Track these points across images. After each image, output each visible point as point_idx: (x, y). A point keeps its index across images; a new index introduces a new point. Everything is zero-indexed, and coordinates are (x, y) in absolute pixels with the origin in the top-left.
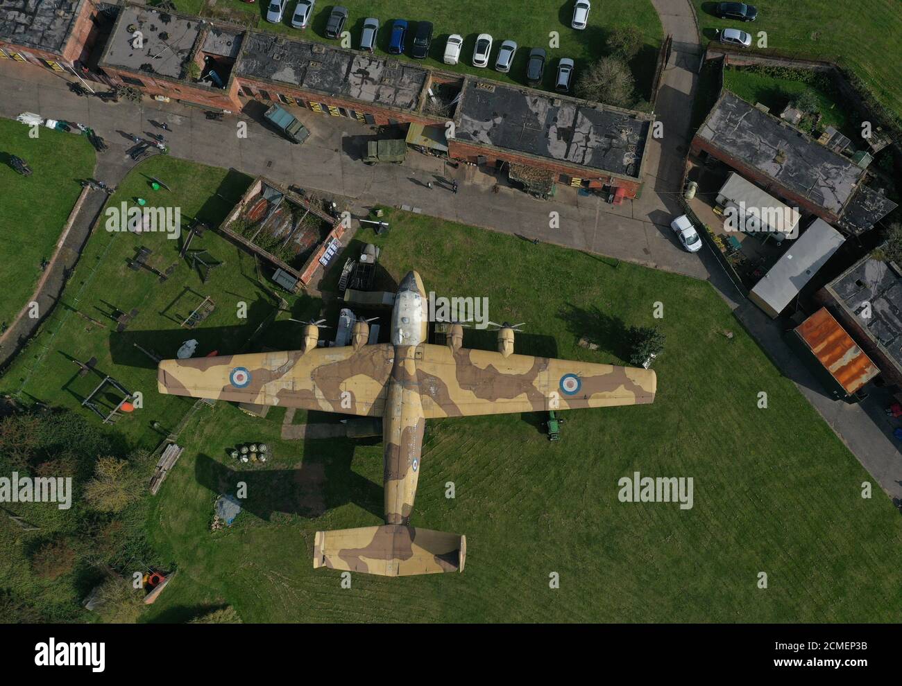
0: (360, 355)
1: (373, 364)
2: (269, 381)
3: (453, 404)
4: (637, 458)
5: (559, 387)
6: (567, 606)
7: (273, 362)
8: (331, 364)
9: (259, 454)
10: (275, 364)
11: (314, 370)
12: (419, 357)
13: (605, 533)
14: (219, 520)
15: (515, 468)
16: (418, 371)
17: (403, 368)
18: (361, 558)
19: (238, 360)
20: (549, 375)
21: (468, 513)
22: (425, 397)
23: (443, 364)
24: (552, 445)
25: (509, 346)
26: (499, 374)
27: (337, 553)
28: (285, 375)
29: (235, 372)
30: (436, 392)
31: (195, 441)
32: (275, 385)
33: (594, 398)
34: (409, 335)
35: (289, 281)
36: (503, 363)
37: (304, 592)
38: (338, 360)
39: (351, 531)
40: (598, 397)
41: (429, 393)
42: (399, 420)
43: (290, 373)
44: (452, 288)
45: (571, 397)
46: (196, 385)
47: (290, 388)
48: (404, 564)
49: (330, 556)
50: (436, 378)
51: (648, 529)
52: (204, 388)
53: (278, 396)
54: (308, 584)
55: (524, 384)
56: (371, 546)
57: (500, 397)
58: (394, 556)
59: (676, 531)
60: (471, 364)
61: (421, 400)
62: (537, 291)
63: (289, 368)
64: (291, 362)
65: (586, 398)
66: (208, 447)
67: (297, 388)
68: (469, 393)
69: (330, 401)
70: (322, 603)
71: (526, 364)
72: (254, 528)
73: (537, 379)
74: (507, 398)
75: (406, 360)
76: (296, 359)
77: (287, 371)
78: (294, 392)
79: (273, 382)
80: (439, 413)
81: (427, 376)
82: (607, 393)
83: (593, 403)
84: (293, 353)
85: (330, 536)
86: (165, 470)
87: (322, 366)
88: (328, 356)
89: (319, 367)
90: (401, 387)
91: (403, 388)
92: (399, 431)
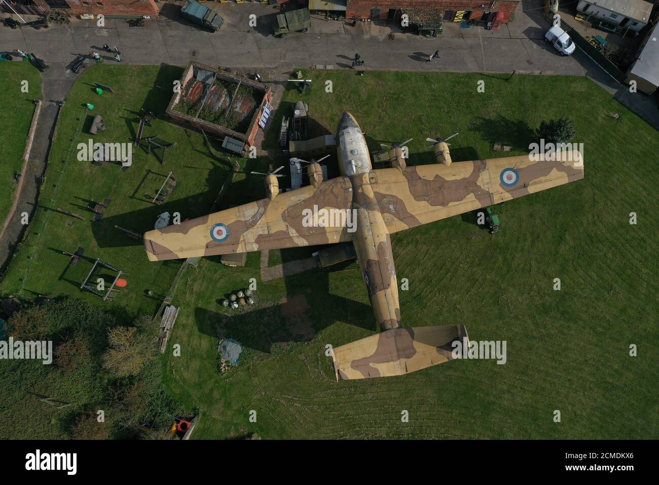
0: (320, 191)
1: (335, 196)
2: (246, 231)
3: (412, 216)
4: (567, 232)
5: (500, 182)
6: (542, 368)
7: (245, 212)
8: (298, 204)
9: (246, 298)
10: (248, 215)
11: (284, 212)
12: (374, 181)
13: (558, 300)
14: (226, 362)
15: (468, 262)
16: (375, 193)
17: (363, 194)
18: (371, 364)
19: (214, 218)
20: (489, 173)
21: (439, 309)
22: (386, 215)
23: (395, 183)
24: (493, 237)
25: (448, 157)
26: (447, 181)
27: (349, 365)
28: (259, 222)
29: (214, 228)
30: (395, 208)
31: (188, 299)
32: (252, 232)
33: (532, 184)
34: (360, 164)
35: (238, 145)
36: (448, 172)
37: (316, 407)
38: (303, 199)
39: (356, 343)
40: (535, 183)
41: (389, 211)
42: (372, 238)
43: (263, 219)
44: (375, 125)
45: (513, 188)
46: (181, 247)
47: (266, 232)
48: (410, 361)
49: (344, 369)
50: (392, 196)
51: (592, 288)
52: (189, 249)
53: (257, 242)
54: (317, 399)
55: (469, 185)
56: (377, 353)
57: (451, 201)
58: (399, 357)
59: (616, 285)
60: (420, 178)
61: (384, 219)
62: (448, 112)
63: (261, 215)
64: (262, 209)
65: (525, 186)
66: (200, 302)
67: (273, 231)
68: (423, 203)
69: (304, 236)
70: (333, 413)
71: (466, 169)
72: (258, 362)
73: (480, 179)
74: (458, 201)
75: (363, 186)
76: (266, 206)
77: (260, 218)
78: (270, 235)
79: (250, 230)
80: (402, 226)
81: (384, 196)
82: (542, 178)
83: (532, 190)
84: (261, 202)
85: (339, 352)
86: (168, 330)
87: (290, 207)
88: (294, 198)
89: (288, 209)
90: (365, 210)
91: (367, 210)
92: (374, 247)
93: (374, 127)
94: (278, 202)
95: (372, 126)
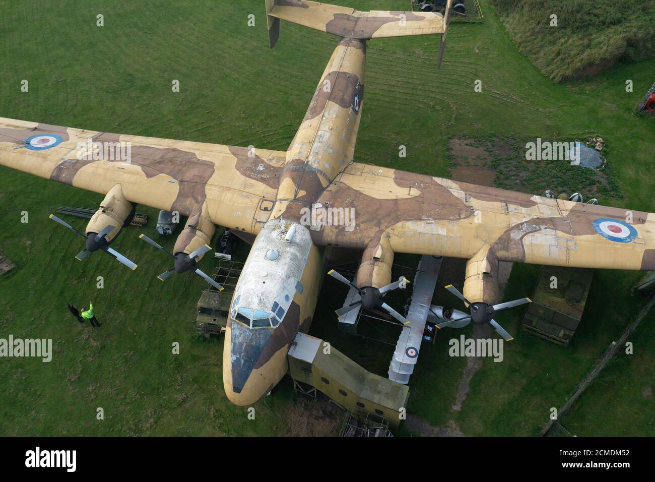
0: (378, 224)
2: (554, 218)
3: (235, 155)
5: (63, 142)
8: (435, 219)
10: (548, 237)
11: (467, 217)
12: (267, 204)
16: (275, 187)
17: (299, 187)
23: (228, 189)
26: (142, 165)
28: (526, 220)
29: (628, 238)
30: (256, 166)
32: (542, 213)
33: (23, 128)
38: (422, 224)
43: (516, 222)
47: (512, 207)
50: (249, 176)
53: (533, 203)
57: (158, 149)
63: (518, 227)
64: (515, 235)
65: (34, 130)
67: (498, 204)
68: (204, 158)
75: (292, 197)
76: (505, 241)
77: (522, 224)
78: (505, 201)
79: (545, 216)
81: (264, 180)
87: (453, 220)
88: (440, 232)
89: (459, 219)
90: (310, 163)
91: (308, 162)
92: (326, 115)
93: (184, 401)
94: (477, 237)
95: (188, 406)
